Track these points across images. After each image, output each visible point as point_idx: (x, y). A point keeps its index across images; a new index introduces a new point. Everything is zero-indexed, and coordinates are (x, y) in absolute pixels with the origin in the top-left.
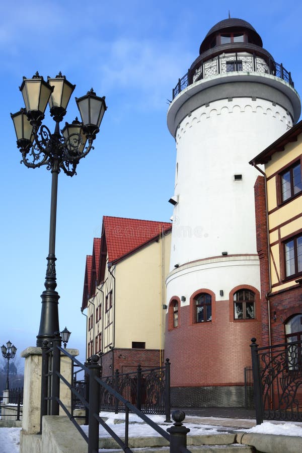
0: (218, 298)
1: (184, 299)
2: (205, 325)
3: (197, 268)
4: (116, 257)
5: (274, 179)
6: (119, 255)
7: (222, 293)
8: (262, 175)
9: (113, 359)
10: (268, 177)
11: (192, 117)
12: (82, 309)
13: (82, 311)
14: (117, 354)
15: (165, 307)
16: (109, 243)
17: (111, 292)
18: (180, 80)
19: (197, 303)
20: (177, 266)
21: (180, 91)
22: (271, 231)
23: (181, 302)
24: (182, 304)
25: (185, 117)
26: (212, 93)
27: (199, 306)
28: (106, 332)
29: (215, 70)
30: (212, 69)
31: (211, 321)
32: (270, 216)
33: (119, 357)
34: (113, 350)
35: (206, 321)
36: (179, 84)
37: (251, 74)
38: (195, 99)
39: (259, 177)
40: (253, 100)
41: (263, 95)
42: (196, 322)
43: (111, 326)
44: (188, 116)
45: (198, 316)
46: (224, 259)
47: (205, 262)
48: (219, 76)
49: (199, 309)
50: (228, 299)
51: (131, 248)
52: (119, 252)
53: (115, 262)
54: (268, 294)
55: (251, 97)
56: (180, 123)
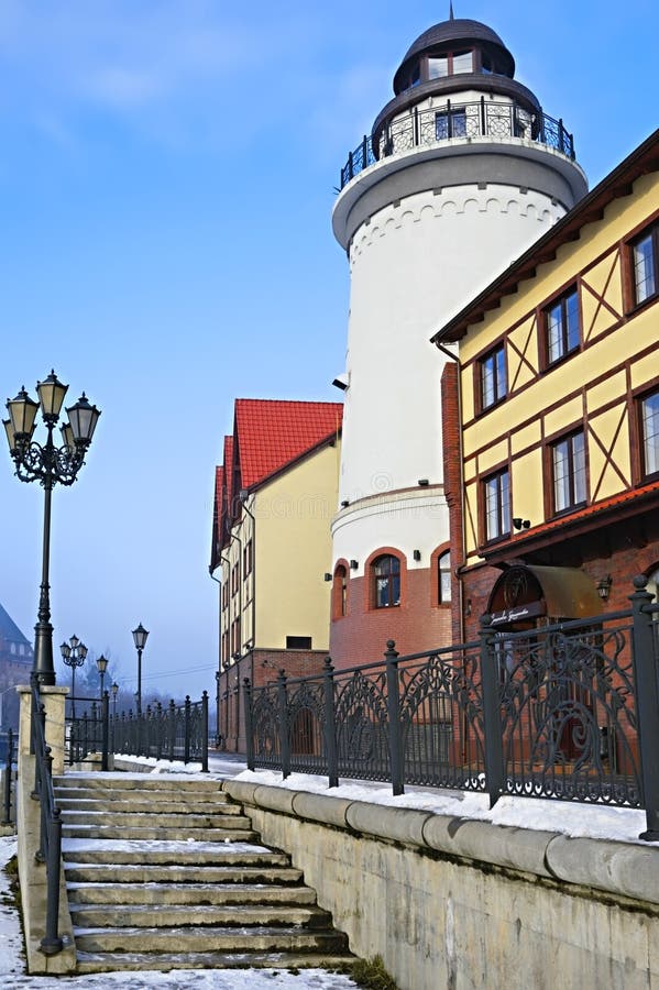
0: (411, 564)
1: (355, 565)
2: (389, 612)
3: (376, 509)
4: (257, 480)
5: (470, 369)
6: (261, 473)
7: (417, 556)
8: (454, 361)
9: (252, 667)
10: (463, 363)
11: (372, 226)
12: (212, 569)
13: (211, 572)
14: (259, 659)
15: (328, 577)
16: (244, 452)
17: (250, 543)
18: (351, 155)
19: (379, 573)
20: (346, 504)
21: (352, 176)
22: (465, 460)
23: (352, 570)
24: (353, 574)
25: (360, 225)
26: (404, 182)
27: (382, 577)
28: (244, 614)
29: (409, 137)
30: (405, 135)
31: (399, 606)
32: (465, 432)
33: (263, 665)
34: (252, 651)
35: (392, 606)
36: (350, 162)
37: (473, 141)
38: (375, 192)
39: (448, 364)
40: (480, 189)
41: (500, 176)
42: (377, 608)
43: (251, 605)
44: (364, 225)
45: (379, 595)
46: (422, 492)
47: (388, 498)
48: (415, 151)
49: (382, 584)
50: (428, 566)
51: (285, 459)
52: (261, 468)
53: (255, 489)
54: (459, 569)
55: (477, 183)
56: (353, 235)
